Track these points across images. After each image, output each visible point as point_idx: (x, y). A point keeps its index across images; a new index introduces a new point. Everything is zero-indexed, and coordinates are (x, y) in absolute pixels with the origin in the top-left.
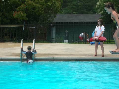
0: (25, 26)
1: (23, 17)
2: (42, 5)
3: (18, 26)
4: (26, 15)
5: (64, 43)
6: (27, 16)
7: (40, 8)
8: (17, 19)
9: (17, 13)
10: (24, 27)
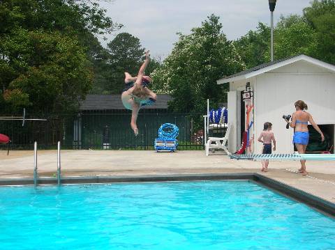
0: (26, 117)
1: (23, 100)
2: (61, 77)
3: (12, 118)
4: (27, 95)
5: (103, 149)
6: (31, 98)
7: (55, 82)
8: (11, 103)
9: (11, 93)
10: (24, 120)
